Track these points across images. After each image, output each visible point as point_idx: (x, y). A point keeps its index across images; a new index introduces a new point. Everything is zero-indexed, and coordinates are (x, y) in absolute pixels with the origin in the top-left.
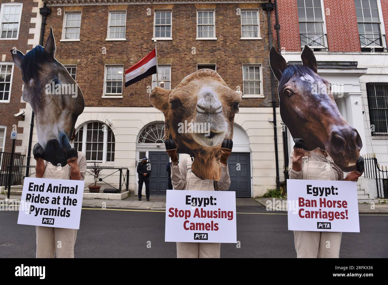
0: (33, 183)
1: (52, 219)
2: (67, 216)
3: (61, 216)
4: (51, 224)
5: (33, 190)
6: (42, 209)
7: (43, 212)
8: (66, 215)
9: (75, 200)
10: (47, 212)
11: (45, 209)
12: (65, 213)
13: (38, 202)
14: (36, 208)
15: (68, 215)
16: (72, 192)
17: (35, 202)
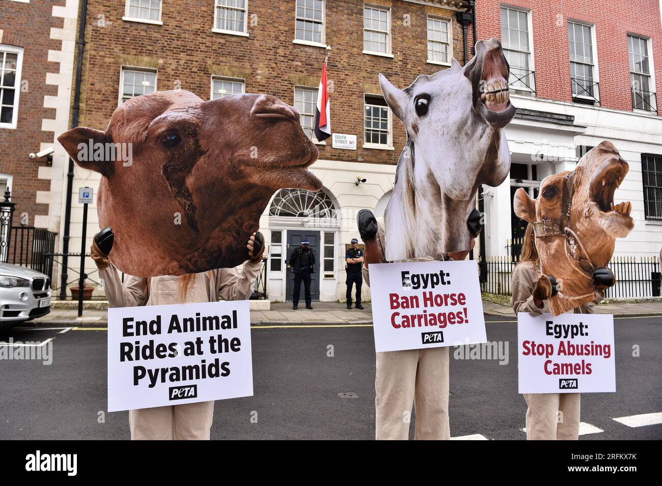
0: (132, 319)
1: (191, 386)
2: (223, 375)
3: (211, 376)
4: (191, 397)
5: (135, 334)
6: (164, 371)
7: (167, 375)
8: (220, 374)
9: (237, 339)
10: (176, 373)
11: (172, 369)
12: (219, 370)
13: (151, 357)
14: (150, 371)
15: (225, 372)
16: (226, 325)
17: (145, 357)
